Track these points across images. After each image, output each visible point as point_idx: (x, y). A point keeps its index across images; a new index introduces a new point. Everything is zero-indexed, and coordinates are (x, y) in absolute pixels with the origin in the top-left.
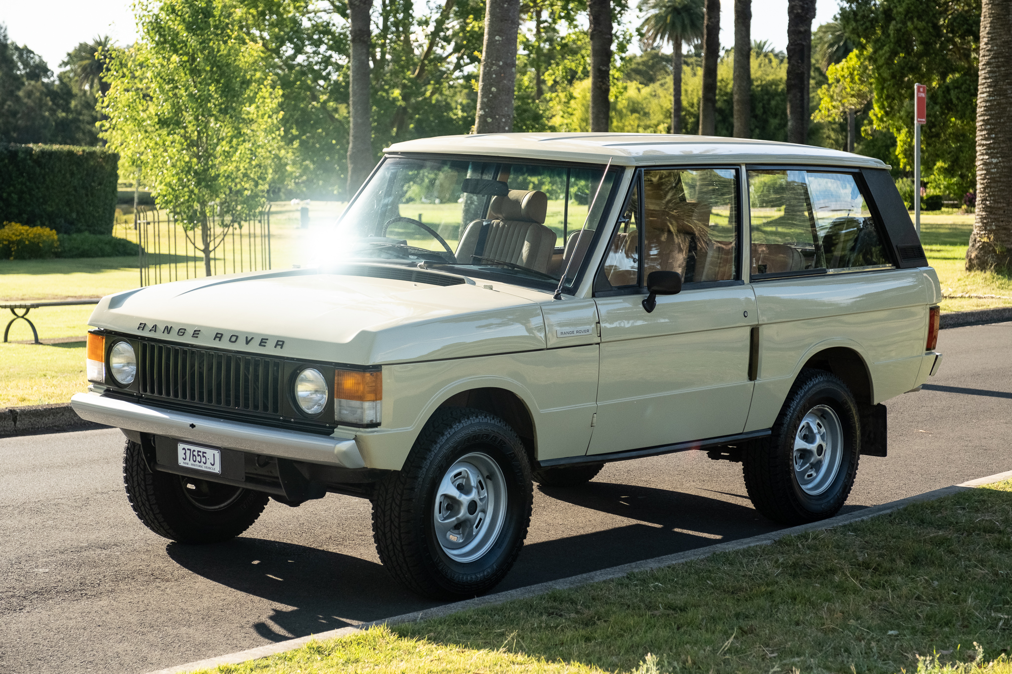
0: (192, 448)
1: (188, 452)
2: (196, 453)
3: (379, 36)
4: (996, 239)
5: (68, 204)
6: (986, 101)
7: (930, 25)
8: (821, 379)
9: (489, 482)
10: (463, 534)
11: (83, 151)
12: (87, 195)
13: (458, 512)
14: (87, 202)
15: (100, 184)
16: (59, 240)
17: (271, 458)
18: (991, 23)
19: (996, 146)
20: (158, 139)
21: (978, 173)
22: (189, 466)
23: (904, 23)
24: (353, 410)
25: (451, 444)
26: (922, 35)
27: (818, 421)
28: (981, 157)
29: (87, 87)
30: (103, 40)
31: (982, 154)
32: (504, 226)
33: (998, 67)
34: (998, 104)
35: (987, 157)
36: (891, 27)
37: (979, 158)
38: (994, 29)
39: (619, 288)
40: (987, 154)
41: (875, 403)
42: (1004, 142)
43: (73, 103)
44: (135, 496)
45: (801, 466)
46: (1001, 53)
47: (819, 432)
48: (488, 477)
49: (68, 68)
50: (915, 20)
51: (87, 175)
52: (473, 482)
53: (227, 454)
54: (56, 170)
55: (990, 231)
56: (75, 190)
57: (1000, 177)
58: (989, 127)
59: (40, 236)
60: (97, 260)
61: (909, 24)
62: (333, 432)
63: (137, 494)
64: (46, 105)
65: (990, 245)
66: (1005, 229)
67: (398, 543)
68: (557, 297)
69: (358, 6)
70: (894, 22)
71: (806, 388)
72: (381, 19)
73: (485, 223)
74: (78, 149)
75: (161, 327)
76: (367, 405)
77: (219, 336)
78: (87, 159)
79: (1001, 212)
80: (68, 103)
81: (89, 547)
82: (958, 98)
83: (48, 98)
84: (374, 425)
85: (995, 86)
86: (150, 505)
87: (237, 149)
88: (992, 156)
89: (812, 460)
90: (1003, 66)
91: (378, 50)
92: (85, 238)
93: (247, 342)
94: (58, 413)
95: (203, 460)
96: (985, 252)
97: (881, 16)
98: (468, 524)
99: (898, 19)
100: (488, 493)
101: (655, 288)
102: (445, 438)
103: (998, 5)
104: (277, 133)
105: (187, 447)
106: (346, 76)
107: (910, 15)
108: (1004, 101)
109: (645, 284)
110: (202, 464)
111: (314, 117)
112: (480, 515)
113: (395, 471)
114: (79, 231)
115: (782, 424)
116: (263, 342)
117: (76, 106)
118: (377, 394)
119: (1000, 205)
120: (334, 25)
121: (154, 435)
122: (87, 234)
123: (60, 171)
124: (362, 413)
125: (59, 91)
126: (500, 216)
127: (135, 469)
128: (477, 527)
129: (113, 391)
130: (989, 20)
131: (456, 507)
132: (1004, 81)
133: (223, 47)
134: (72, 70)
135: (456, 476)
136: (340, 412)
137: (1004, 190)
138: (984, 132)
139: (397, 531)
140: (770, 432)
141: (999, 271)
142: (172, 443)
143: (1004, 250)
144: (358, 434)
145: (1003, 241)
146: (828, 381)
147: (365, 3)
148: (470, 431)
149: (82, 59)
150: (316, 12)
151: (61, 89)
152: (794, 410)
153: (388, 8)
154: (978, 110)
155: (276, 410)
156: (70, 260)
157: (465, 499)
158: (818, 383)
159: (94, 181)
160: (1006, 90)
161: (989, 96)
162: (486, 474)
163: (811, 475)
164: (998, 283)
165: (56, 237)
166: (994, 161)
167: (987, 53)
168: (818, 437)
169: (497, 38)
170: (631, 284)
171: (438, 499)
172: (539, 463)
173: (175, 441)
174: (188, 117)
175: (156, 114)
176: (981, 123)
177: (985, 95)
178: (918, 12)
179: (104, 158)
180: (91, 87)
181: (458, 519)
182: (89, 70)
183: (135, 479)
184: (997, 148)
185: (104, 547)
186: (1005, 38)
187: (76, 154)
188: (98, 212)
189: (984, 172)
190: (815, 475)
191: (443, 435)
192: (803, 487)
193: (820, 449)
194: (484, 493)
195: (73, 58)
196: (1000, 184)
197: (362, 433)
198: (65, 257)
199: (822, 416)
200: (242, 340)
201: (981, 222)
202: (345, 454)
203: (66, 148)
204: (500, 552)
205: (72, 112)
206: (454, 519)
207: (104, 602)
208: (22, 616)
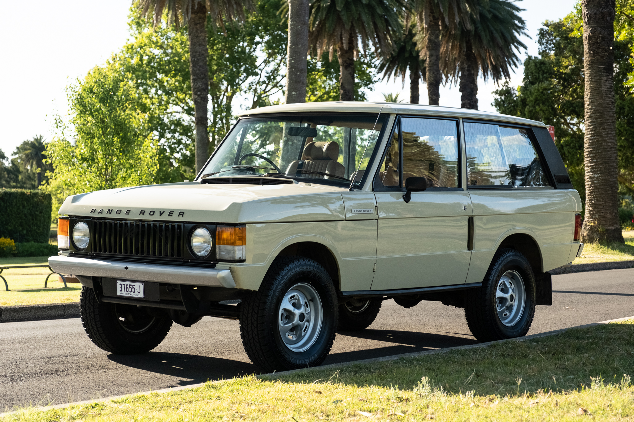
0: (126, 283)
1: (123, 286)
2: (128, 286)
3: (212, 126)
4: (599, 224)
5: (21, 225)
6: (590, 140)
7: (550, 108)
8: (511, 253)
9: (311, 303)
10: (296, 334)
11: (31, 192)
12: (33, 219)
13: (293, 320)
14: (33, 224)
15: (41, 213)
16: (16, 246)
17: (175, 285)
18: (591, 92)
19: (597, 166)
20: (81, 170)
21: (586, 183)
22: (124, 295)
23: (534, 107)
24: (228, 252)
25: (289, 276)
26: (545, 114)
27: (510, 281)
28: (588, 174)
29: (29, 168)
30: (39, 138)
31: (589, 172)
32: (312, 163)
33: (596, 119)
34: (597, 141)
35: (591, 174)
36: (526, 109)
37: (587, 174)
38: (593, 96)
39: (388, 187)
40: (591, 172)
41: (544, 271)
42: (601, 164)
43: (20, 177)
44: (87, 323)
45: (501, 308)
46: (598, 110)
47: (511, 287)
48: (310, 300)
49: (17, 156)
50: (541, 105)
51: (33, 207)
52: (302, 302)
53: (148, 285)
54: (14, 204)
55: (595, 219)
56: (26, 216)
57: (600, 186)
58: (592, 155)
59: (4, 243)
60: (39, 258)
61: (537, 107)
62: (216, 266)
63: (89, 322)
64: (4, 177)
65: (595, 228)
66: (604, 217)
67: (257, 337)
68: (350, 190)
69: (200, 103)
70: (528, 107)
71: (502, 258)
72: (212, 116)
73: (300, 163)
74: (27, 191)
75: (106, 210)
76: (237, 248)
77: (143, 212)
78: (33, 198)
79: (601, 207)
80: (17, 177)
81: (58, 356)
82: (568, 152)
83: (6, 173)
84: (241, 261)
85: (595, 130)
86: (97, 328)
87: (130, 176)
88: (594, 173)
89: (507, 304)
90: (600, 118)
91: (211, 135)
92: (32, 245)
93: (161, 214)
94: (27, 310)
95: (133, 290)
96: (592, 232)
97: (520, 103)
98: (299, 328)
99: (530, 104)
100: (310, 310)
101: (410, 187)
102: (285, 272)
103: (594, 81)
104: (155, 167)
105: (122, 283)
106: (191, 151)
107: (537, 102)
108: (600, 139)
109: (404, 185)
110: (132, 293)
111: (172, 176)
112: (306, 324)
113: (254, 291)
114: (28, 241)
115: (489, 280)
116: (171, 213)
117: (22, 178)
118: (243, 240)
119: (600, 203)
120: (183, 120)
121: (101, 278)
122: (33, 242)
123: (16, 205)
124: (234, 253)
125: (12, 169)
126: (310, 157)
127: (87, 305)
128: (304, 331)
129: (75, 254)
130: (590, 91)
131: (292, 317)
132: (600, 127)
133: (123, 113)
134: (20, 158)
135: (291, 298)
136: (220, 254)
137: (602, 194)
138: (589, 159)
139: (256, 329)
140: (481, 284)
141: (601, 243)
142: (113, 281)
143: (604, 230)
144: (231, 266)
145: (603, 225)
146: (515, 255)
147: (204, 101)
148: (301, 269)
149: (26, 149)
150: (171, 113)
151: (13, 169)
152: (496, 271)
153: (216, 109)
154: (585, 145)
155: (179, 255)
156: (23, 258)
157: (297, 312)
158: (510, 256)
159: (37, 211)
160: (601, 133)
161: (592, 136)
162: (309, 298)
163: (506, 314)
164: (601, 250)
165: (14, 244)
166: (596, 176)
167: (589, 111)
168: (510, 290)
169: (293, 93)
170: (396, 185)
171: (281, 311)
172: (342, 292)
173: (115, 280)
174: (100, 155)
175: (80, 154)
176: (587, 153)
177: (589, 136)
178: (542, 100)
179: (43, 197)
180: (32, 166)
181: (293, 324)
182: (30, 156)
183: (88, 312)
184: (598, 168)
185: (67, 356)
186: (600, 101)
187: (26, 194)
188: (39, 230)
189: (590, 183)
190: (508, 314)
191: (283, 270)
192: (503, 322)
193: (512, 297)
194: (308, 310)
195: (20, 150)
196: (600, 190)
197: (234, 265)
198: (19, 256)
199: (512, 278)
200: (157, 214)
201: (590, 213)
202: (224, 278)
203: (20, 190)
204: (319, 347)
205: (19, 183)
206: (291, 324)
207: (72, 377)
208: (21, 383)
